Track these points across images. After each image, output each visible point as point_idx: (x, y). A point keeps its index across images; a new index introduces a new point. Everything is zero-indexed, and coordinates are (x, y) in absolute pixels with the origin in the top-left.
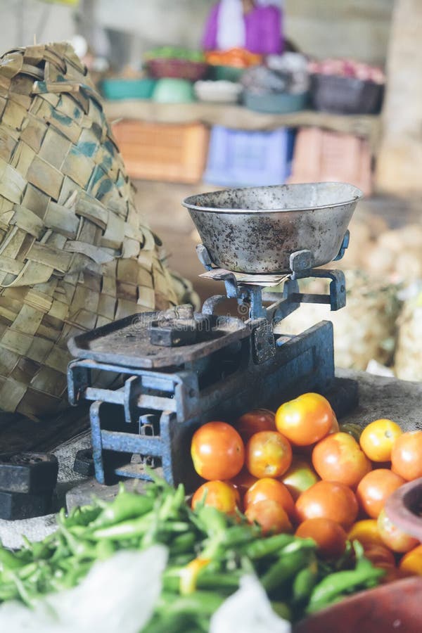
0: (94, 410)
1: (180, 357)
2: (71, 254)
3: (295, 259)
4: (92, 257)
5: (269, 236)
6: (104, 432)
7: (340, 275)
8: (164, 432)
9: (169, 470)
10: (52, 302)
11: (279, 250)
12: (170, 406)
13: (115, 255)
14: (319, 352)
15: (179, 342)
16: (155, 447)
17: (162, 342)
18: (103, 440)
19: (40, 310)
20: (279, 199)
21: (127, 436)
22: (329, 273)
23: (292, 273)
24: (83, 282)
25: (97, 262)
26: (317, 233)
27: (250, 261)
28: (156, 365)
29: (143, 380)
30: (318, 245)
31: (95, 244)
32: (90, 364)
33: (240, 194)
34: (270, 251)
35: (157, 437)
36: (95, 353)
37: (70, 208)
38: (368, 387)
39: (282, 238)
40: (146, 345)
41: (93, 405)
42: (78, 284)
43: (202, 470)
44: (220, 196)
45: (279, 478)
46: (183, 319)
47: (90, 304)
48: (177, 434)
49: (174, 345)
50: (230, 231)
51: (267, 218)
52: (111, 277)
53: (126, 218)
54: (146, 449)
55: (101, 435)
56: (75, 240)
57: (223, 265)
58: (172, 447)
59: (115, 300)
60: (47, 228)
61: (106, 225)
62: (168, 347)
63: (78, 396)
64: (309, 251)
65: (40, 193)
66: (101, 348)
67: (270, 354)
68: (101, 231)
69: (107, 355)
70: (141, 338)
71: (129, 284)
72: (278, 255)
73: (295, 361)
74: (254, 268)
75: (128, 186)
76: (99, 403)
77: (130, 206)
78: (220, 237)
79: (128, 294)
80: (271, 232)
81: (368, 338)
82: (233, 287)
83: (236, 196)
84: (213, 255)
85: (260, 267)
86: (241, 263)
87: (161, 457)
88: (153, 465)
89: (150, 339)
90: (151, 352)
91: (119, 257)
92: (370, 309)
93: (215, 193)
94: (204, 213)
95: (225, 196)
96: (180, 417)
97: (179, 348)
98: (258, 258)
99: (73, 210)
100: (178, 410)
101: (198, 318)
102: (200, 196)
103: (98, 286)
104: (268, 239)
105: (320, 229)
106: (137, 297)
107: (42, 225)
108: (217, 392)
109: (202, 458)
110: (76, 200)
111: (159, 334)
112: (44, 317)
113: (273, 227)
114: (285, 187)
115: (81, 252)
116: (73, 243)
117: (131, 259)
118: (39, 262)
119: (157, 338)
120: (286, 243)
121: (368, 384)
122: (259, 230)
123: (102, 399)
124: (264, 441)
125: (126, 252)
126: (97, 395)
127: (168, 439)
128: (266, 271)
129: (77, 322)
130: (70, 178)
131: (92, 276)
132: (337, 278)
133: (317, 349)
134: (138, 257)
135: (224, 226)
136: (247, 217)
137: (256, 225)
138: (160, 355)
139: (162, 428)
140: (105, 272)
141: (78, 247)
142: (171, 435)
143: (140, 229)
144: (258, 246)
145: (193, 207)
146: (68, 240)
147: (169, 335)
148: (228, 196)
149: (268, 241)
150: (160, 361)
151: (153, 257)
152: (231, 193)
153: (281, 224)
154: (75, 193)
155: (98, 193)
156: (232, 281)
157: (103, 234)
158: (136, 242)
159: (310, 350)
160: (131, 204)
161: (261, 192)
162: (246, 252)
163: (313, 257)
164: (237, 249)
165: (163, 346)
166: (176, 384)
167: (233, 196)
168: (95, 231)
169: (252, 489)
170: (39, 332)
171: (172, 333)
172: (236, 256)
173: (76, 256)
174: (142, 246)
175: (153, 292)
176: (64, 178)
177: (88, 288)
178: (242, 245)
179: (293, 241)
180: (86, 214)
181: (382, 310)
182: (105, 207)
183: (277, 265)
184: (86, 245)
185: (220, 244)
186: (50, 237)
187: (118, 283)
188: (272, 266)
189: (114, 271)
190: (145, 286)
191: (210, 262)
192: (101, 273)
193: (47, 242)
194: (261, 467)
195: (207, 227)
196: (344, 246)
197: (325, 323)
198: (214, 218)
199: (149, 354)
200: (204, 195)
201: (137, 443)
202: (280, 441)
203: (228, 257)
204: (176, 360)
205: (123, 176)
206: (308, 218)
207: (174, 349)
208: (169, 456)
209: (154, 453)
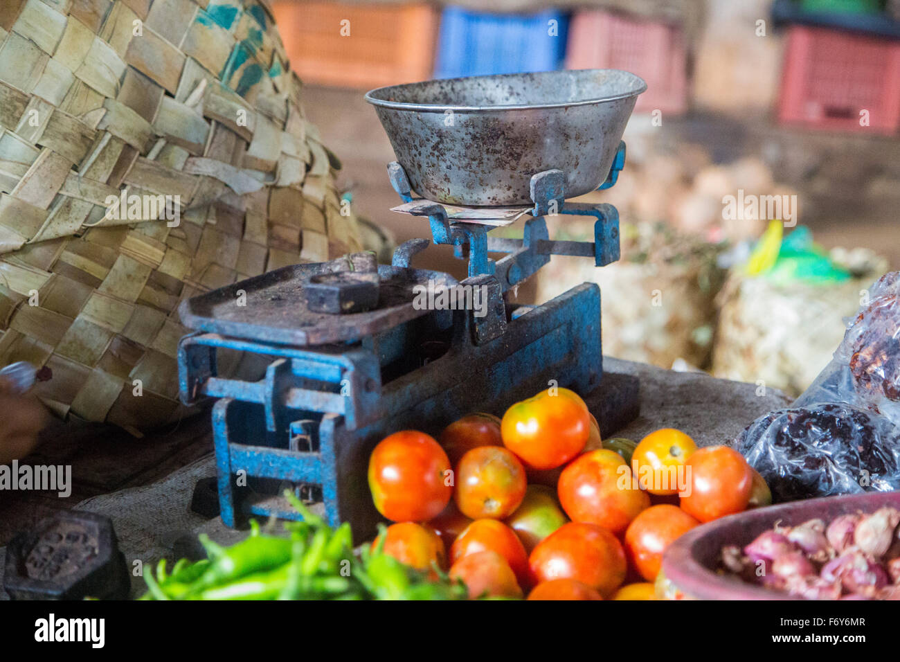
0: (219, 412)
1: (351, 329)
2: (194, 178)
3: (538, 184)
4: (228, 183)
5: (498, 148)
6: (234, 446)
7: (610, 212)
8: (326, 446)
9: (334, 504)
10: (165, 252)
11: (513, 169)
12: (336, 405)
13: (265, 180)
14: (578, 330)
15: (353, 307)
16: (311, 469)
17: (325, 307)
18: (232, 459)
19: (147, 263)
20: (518, 94)
21: (269, 453)
22: (593, 208)
23: (533, 205)
24: (213, 222)
25: (236, 189)
26: (572, 143)
27: (470, 186)
28: (313, 341)
29: (294, 365)
30: (574, 162)
31: (233, 163)
32: (214, 339)
33: (458, 86)
34: (499, 171)
35: (315, 454)
36: (219, 322)
37: (194, 106)
38: (656, 387)
39: (518, 151)
40: (302, 312)
41: (217, 405)
42: (207, 224)
43: (385, 506)
44: (428, 89)
45: (506, 520)
46: (359, 272)
47: (226, 256)
48: (347, 448)
49: (343, 312)
50: (437, 139)
51: (495, 120)
52: (261, 215)
53: (285, 124)
54: (299, 472)
55: (229, 451)
56: (202, 155)
57: (428, 193)
58: (338, 469)
59: (264, 251)
60: (158, 137)
61: (252, 135)
62: (334, 314)
63: (195, 390)
64: (559, 171)
65: (146, 83)
66: (230, 315)
67: (497, 330)
68: (244, 145)
69: (238, 325)
70: (294, 302)
71: (288, 227)
72: (511, 177)
73: (538, 343)
74: (475, 197)
75: (289, 76)
76: (227, 402)
77: (291, 108)
78: (423, 150)
79: (285, 242)
80: (500, 141)
81: (673, 327)
82: (441, 227)
83: (453, 89)
84: (413, 178)
85: (484, 196)
86: (455, 190)
87: (321, 485)
88: (310, 500)
89: (306, 302)
90: (307, 322)
91: (270, 183)
92: (676, 281)
93: (419, 85)
94: (399, 112)
95: (435, 90)
96: (351, 423)
97: (350, 317)
98: (482, 183)
99: (200, 109)
100: (347, 410)
101: (384, 272)
102: (395, 88)
103: (238, 228)
104: (495, 152)
105: (577, 138)
106: (300, 247)
107: (149, 132)
108: (411, 386)
109: (386, 486)
110: (204, 94)
111: (321, 295)
112: (151, 274)
113: (503, 133)
114: (528, 78)
115: (211, 175)
116: (199, 161)
117: (290, 188)
118: (145, 188)
119: (318, 300)
120: (523, 160)
121: (655, 383)
122: (483, 139)
123: (232, 395)
124: (483, 461)
125: (282, 176)
126: (224, 389)
127: (333, 457)
128: (494, 203)
129: (203, 282)
130: (196, 61)
131: (228, 212)
132: (606, 216)
133: (576, 326)
134: (302, 185)
135: (429, 132)
136: (464, 117)
137: (477, 130)
138: (321, 325)
139: (322, 439)
140: (250, 207)
141: (206, 167)
142: (338, 449)
143: (306, 143)
144: (481, 163)
145: (381, 102)
146: (191, 156)
147: (336, 296)
148: (439, 90)
149: (498, 156)
150: (318, 335)
151: (327, 187)
152: (444, 85)
153: (516, 130)
154: (203, 84)
155: (239, 85)
156: (441, 217)
157: (247, 149)
158: (298, 162)
159: (564, 327)
160: (293, 104)
161: (490, 84)
162: (463, 173)
163: (566, 181)
164: (449, 167)
165: (327, 313)
166: (344, 370)
167: (448, 89)
168: (233, 144)
169: (462, 536)
170: (144, 297)
171: (340, 293)
172: (447, 179)
173: (203, 181)
174: (308, 168)
175: (325, 240)
176: (185, 60)
177: (222, 232)
178: (456, 161)
179: (535, 155)
180: (219, 116)
181: (693, 282)
182: (250, 106)
183: (510, 193)
184: (220, 165)
185: (423, 160)
186: (162, 151)
187: (270, 225)
188: (503, 195)
189: (265, 207)
190: (313, 231)
191: (408, 189)
192: (244, 209)
193: (157, 158)
194: (478, 502)
195: (403, 134)
196: (617, 166)
197: (587, 286)
198: (414, 120)
199: (303, 325)
200: (402, 86)
201: (285, 463)
202: (507, 462)
203: (435, 180)
204: (345, 333)
205: (280, 59)
206: (558, 121)
207: (343, 317)
208: (334, 484)
209: (311, 480)
